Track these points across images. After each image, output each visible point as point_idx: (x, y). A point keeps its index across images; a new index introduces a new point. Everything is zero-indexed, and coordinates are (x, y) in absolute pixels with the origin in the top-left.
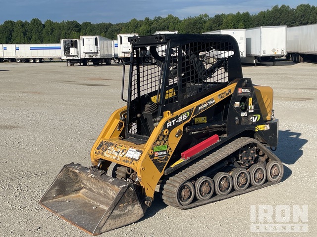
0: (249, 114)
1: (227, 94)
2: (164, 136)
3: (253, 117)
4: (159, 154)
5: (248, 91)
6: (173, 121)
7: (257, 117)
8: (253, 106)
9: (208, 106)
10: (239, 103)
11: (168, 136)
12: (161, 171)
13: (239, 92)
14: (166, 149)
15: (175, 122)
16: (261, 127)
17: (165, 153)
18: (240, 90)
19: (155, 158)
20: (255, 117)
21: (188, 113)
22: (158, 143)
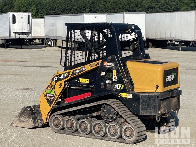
0: (113, 82)
1: (96, 65)
2: (52, 85)
3: (117, 86)
4: (50, 95)
5: (113, 65)
6: (58, 77)
7: (120, 86)
8: (117, 77)
9: (81, 71)
10: (104, 73)
11: (55, 86)
12: (50, 106)
13: (104, 65)
14: (53, 93)
15: (59, 78)
16: (124, 95)
17: (53, 96)
18: (106, 64)
19: (47, 97)
20: (119, 86)
21: (67, 74)
22: (49, 88)
